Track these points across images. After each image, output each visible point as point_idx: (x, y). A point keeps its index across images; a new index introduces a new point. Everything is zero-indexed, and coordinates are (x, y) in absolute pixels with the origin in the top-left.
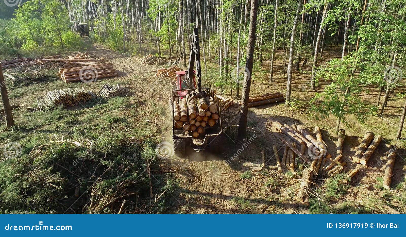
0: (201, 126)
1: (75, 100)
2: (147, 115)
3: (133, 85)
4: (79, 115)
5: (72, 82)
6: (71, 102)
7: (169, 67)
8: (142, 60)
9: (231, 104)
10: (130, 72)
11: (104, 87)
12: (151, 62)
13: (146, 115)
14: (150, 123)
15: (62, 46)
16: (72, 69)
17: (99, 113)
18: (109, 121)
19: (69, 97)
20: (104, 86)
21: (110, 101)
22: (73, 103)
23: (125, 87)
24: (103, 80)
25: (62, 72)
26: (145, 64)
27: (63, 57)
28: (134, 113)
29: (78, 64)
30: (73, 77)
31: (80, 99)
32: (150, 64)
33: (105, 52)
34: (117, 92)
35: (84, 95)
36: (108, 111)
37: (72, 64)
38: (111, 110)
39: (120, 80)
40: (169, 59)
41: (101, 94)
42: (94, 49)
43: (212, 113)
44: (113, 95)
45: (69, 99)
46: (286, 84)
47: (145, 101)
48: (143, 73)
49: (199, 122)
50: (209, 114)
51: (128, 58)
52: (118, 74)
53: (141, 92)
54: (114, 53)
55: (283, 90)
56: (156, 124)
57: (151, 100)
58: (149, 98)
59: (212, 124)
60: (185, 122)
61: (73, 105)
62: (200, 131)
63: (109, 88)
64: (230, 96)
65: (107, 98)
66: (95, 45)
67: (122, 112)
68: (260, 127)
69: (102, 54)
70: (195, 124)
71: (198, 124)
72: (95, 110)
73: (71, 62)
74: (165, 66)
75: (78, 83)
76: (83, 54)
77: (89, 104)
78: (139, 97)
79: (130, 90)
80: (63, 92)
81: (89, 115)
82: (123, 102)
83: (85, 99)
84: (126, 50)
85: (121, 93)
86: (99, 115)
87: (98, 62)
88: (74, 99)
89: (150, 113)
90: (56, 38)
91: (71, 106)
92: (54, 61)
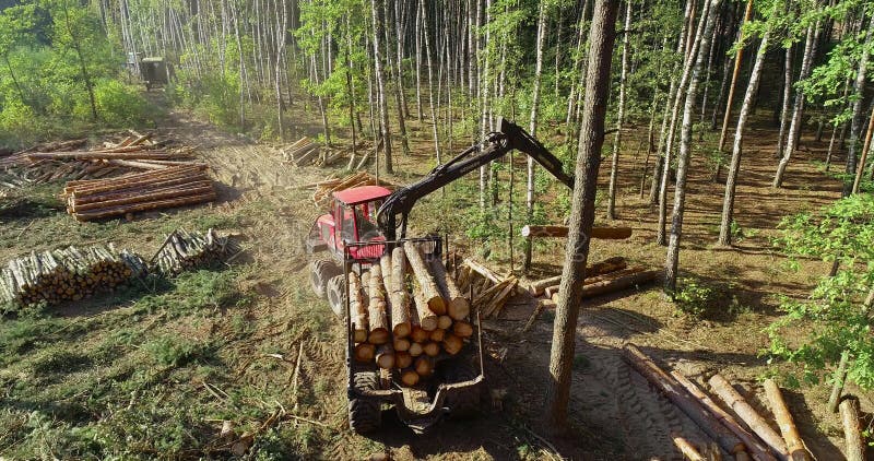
0: (424, 353)
1: (83, 284)
2: (279, 334)
3: (251, 229)
4: (86, 333)
5: (94, 220)
6: (70, 291)
7: (347, 173)
8: (282, 153)
9: (513, 294)
10: (250, 188)
11: (170, 240)
12: (306, 158)
13: (275, 331)
14: (283, 364)
15: (95, 115)
16: (98, 183)
17: (145, 326)
18: (166, 358)
19: (65, 274)
20: (171, 237)
21: (181, 284)
22: (77, 292)
23: (231, 236)
24: (176, 214)
25: (69, 191)
26: (291, 164)
27: (90, 145)
28: (240, 325)
29: (121, 166)
30: (98, 208)
31: (97, 279)
32: (301, 164)
33: (198, 130)
34: (203, 253)
35: (109, 267)
36: (171, 318)
37: (108, 165)
38: (179, 315)
39: (220, 212)
40: (351, 149)
41: (160, 262)
42: (173, 122)
43: (454, 321)
44: (191, 265)
45: (67, 282)
46: (652, 226)
47: (278, 282)
48: (284, 192)
49: (420, 343)
50: (446, 322)
51: (251, 147)
52: (220, 195)
53: (269, 251)
54: (219, 135)
55: (644, 244)
56: (301, 366)
57: (294, 278)
58: (291, 272)
59: (453, 347)
60: (383, 344)
61: (77, 297)
62: (423, 368)
63: (183, 243)
64: (508, 265)
65: (176, 274)
66: (177, 110)
67: (208, 323)
68: (599, 376)
69: (190, 136)
70: (407, 351)
71: (416, 350)
72: (133, 315)
73: (105, 161)
74: (340, 171)
75: (109, 224)
76: (141, 137)
77: (123, 293)
78: (264, 268)
79: (244, 246)
80: (51, 259)
81: (114, 333)
82: (216, 288)
83: (112, 280)
84: (247, 126)
85: (216, 258)
86: (141, 335)
87: (175, 160)
88: (80, 280)
89: (285, 326)
90: (80, 94)
91: (71, 300)
92: (61, 159)
